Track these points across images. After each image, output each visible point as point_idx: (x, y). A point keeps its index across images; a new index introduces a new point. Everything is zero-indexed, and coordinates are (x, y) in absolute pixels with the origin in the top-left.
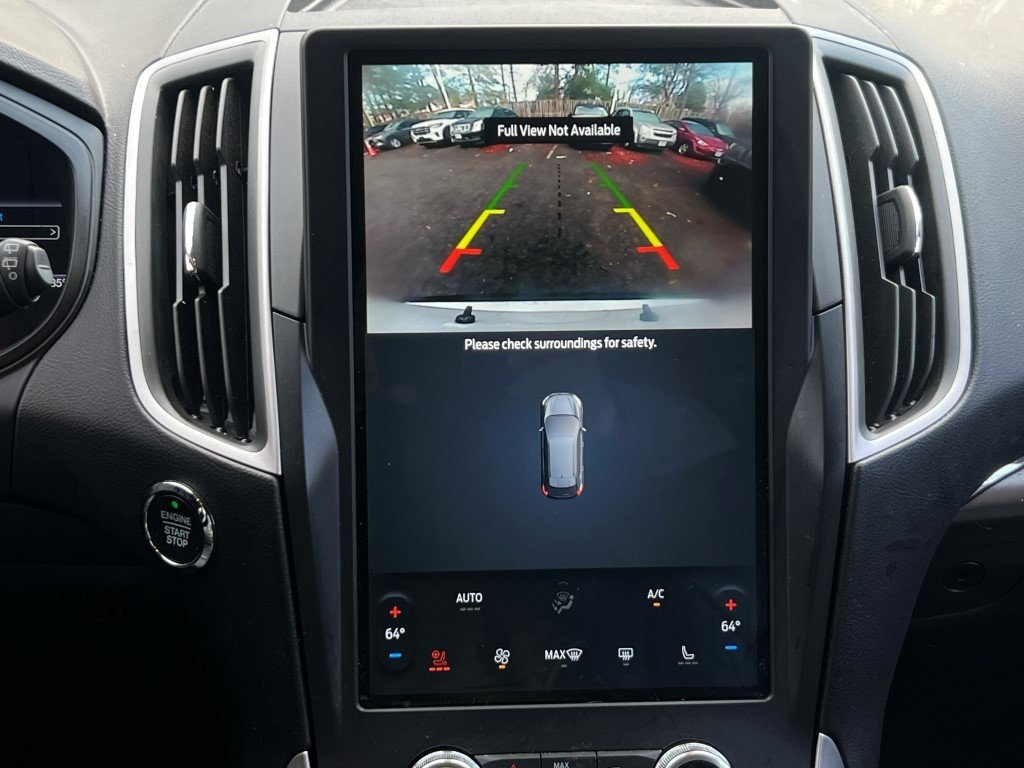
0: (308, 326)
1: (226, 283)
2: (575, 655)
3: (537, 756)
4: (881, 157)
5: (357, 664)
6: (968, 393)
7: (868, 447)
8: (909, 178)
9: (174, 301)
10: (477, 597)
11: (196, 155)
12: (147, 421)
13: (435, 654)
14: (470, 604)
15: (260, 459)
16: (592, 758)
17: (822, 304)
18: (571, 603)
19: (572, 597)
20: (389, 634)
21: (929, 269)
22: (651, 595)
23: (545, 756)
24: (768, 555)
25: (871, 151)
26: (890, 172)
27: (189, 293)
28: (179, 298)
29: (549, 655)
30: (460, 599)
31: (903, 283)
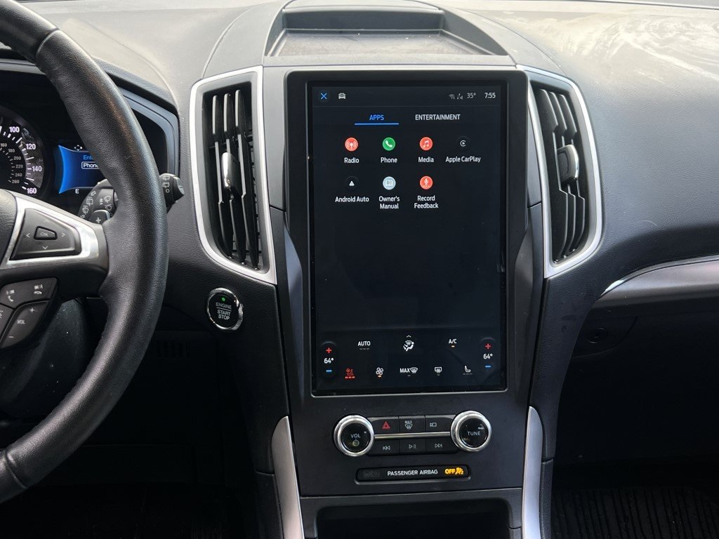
0: (288, 214)
1: (244, 193)
2: (414, 371)
3: (397, 418)
4: (559, 131)
5: (311, 375)
6: (600, 245)
7: (554, 270)
8: (572, 141)
9: (218, 201)
10: (368, 343)
11: (225, 129)
12: (209, 260)
13: (348, 370)
14: (364, 346)
15: (267, 277)
16: (423, 419)
17: (532, 203)
18: (412, 346)
19: (413, 343)
20: (326, 361)
21: (581, 186)
22: (450, 342)
23: (401, 418)
24: (506, 322)
25: (553, 128)
26: (563, 138)
27: (226, 198)
28: (221, 200)
29: (402, 371)
30: (359, 344)
31: (570, 193)
